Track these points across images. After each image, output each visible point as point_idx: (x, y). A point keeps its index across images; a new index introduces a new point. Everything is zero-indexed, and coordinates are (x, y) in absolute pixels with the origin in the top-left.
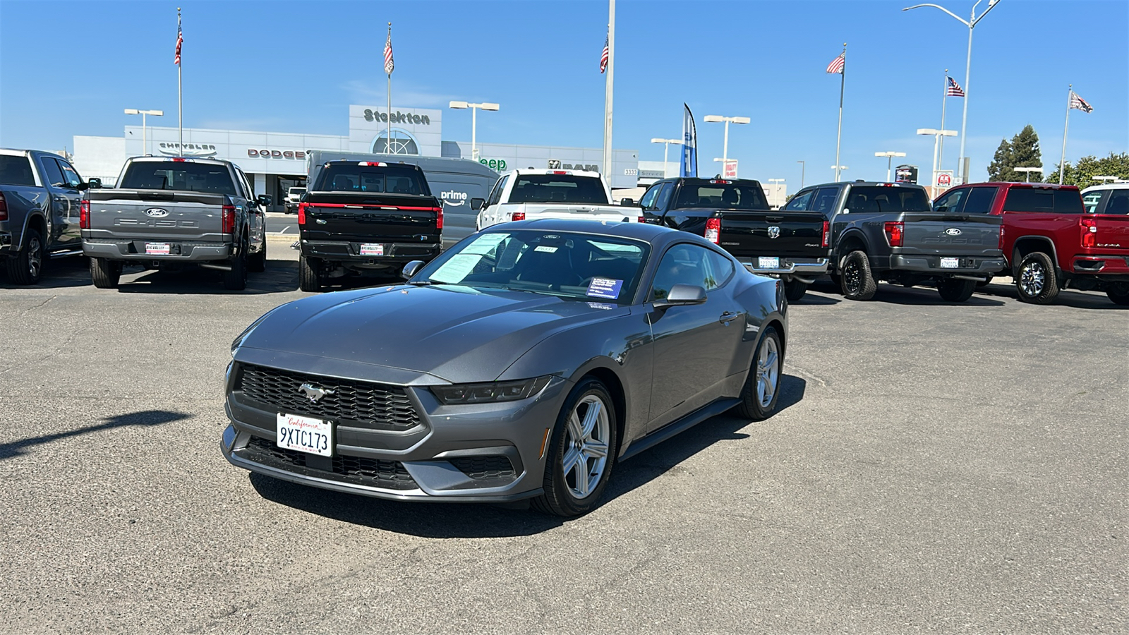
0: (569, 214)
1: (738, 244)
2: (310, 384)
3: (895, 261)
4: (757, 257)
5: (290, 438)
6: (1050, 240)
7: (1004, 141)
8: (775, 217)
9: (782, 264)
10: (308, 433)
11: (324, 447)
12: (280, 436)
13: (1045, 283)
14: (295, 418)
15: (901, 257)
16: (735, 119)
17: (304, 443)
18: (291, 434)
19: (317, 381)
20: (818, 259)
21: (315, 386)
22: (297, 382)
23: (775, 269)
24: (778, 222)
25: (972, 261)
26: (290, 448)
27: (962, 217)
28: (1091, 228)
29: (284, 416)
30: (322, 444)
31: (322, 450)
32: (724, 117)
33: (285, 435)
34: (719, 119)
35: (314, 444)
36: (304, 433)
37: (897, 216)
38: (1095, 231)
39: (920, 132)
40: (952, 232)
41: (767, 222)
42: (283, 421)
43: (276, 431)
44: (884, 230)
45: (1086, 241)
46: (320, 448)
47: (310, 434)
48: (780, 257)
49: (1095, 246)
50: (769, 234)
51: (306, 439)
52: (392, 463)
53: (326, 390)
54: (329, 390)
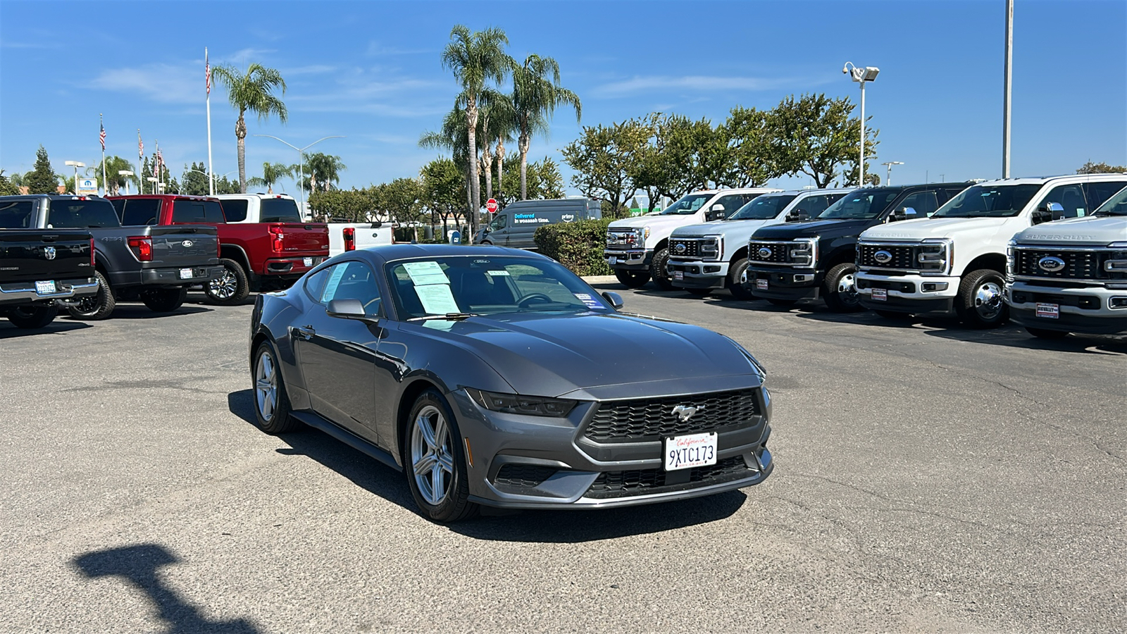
1: (18, 268)
2: (683, 404)
3: (148, 275)
4: (34, 281)
5: (679, 458)
6: (243, 249)
8: (51, 236)
9: (58, 287)
10: (695, 449)
11: (711, 457)
12: (669, 460)
13: (238, 287)
14: (683, 438)
15: (153, 271)
17: (692, 459)
18: (678, 455)
19: (687, 401)
20: (89, 279)
21: (687, 405)
22: (669, 406)
23: (52, 293)
24: (52, 241)
25: (202, 270)
26: (678, 468)
27: (193, 229)
28: (280, 234)
29: (673, 439)
30: (708, 454)
31: (708, 460)
33: (673, 457)
35: (701, 457)
36: (691, 450)
37: (144, 231)
38: (282, 237)
40: (187, 244)
41: (43, 242)
42: (671, 445)
43: (665, 457)
44: (128, 246)
45: (277, 246)
46: (706, 459)
47: (697, 449)
48: (56, 280)
49: (283, 250)
50: (46, 255)
51: (694, 455)
52: (734, 458)
53: (696, 407)
54: (698, 407)
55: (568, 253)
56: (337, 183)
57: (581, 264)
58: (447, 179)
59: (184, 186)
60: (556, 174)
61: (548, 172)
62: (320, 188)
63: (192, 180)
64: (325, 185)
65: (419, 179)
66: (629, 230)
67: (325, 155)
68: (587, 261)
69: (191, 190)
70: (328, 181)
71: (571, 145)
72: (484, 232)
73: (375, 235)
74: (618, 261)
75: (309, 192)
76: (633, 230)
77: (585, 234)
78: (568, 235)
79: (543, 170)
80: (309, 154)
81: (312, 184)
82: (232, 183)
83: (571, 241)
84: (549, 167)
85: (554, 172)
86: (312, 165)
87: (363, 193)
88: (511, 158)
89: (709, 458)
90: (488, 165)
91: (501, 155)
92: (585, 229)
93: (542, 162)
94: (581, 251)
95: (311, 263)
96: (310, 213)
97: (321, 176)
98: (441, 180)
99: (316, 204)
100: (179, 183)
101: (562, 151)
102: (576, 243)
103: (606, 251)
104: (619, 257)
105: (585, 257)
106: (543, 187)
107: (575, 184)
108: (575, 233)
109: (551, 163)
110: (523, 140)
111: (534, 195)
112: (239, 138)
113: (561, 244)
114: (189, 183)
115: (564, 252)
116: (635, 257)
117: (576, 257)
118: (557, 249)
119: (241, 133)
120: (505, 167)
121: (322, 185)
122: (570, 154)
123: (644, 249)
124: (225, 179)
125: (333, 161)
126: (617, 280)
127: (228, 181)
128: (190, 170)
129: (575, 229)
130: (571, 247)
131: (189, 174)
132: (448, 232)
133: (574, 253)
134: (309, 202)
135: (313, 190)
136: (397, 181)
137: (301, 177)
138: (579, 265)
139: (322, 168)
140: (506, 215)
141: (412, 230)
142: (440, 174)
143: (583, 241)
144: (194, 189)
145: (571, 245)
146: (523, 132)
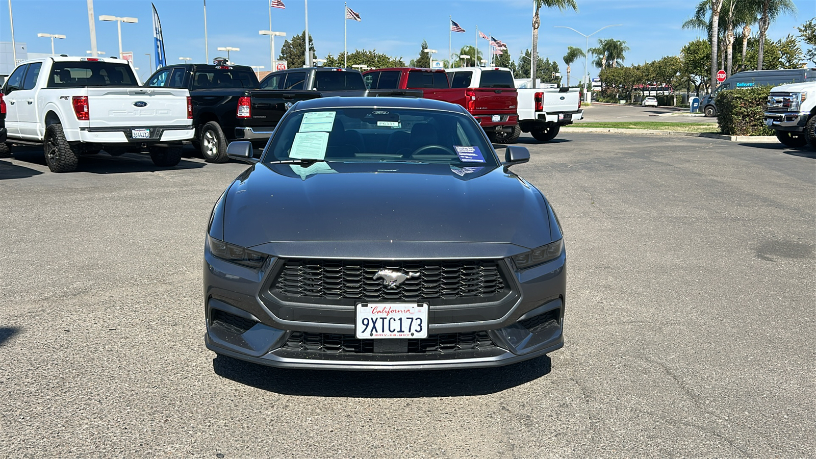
0: (129, 96)
1: (265, 117)
2: (389, 270)
5: (374, 327)
7: (286, 41)
8: (289, 95)
10: (397, 319)
11: (419, 330)
12: (360, 327)
14: (381, 306)
16: (125, 19)
17: (392, 330)
18: (374, 323)
19: (397, 266)
21: (396, 271)
22: (372, 270)
24: (291, 98)
26: (373, 337)
28: (473, 97)
29: (367, 306)
30: (415, 326)
31: (415, 333)
32: (116, 17)
33: (367, 325)
34: (113, 18)
35: (405, 329)
36: (392, 320)
38: (475, 99)
39: (261, 32)
41: (284, 99)
42: (363, 312)
43: (355, 324)
45: (470, 106)
46: (413, 331)
47: (400, 319)
49: (475, 109)
51: (395, 325)
52: (474, 332)
53: (407, 273)
54: (411, 274)
55: (741, 115)
56: (623, 61)
57: (755, 125)
58: (700, 56)
59: (519, 66)
60: (797, 49)
61: (789, 48)
62: (609, 66)
63: (525, 62)
64: (613, 63)
65: (680, 55)
66: (787, 94)
67: (615, 40)
68: (761, 123)
69: (523, 69)
70: (615, 60)
71: (808, 23)
72: (709, 98)
73: (562, 98)
74: (774, 122)
75: (600, 69)
76: (791, 94)
77: (761, 98)
78: (743, 99)
79: (784, 47)
80: (603, 40)
81: (603, 63)
82: (552, 63)
83: (745, 104)
84: (791, 43)
85: (795, 48)
86: (604, 48)
87: (638, 69)
88: (757, 37)
89: (416, 331)
90: (730, 43)
91: (747, 34)
92: (760, 94)
93: (785, 38)
94: (755, 114)
95: (499, 119)
96: (600, 85)
97: (611, 57)
98: (695, 57)
99: (604, 77)
100: (516, 64)
101: (798, 28)
102: (751, 107)
103: (766, 114)
104: (775, 119)
105: (759, 119)
106: (783, 60)
107: (809, 57)
108: (749, 97)
109: (793, 39)
110: (764, 20)
111: (774, 67)
112: (535, 29)
113: (735, 107)
114: (523, 65)
115: (737, 114)
116: (789, 119)
117: (750, 119)
118: (731, 112)
119: (535, 25)
120: (749, 43)
121: (611, 63)
122: (805, 31)
123: (799, 112)
124: (547, 61)
125: (621, 44)
126: (778, 140)
127: (549, 62)
128: (524, 55)
129: (750, 94)
130: (745, 109)
131: (523, 57)
132: (690, 99)
133: (748, 115)
134: (599, 76)
135: (604, 67)
136: (665, 58)
137: (595, 57)
138: (752, 126)
139: (613, 49)
140: (729, 84)
141: (672, 97)
142: (695, 52)
143: (758, 105)
144: (526, 68)
145: (745, 108)
146: (764, 12)
